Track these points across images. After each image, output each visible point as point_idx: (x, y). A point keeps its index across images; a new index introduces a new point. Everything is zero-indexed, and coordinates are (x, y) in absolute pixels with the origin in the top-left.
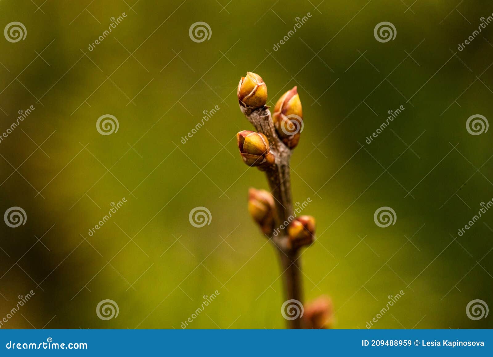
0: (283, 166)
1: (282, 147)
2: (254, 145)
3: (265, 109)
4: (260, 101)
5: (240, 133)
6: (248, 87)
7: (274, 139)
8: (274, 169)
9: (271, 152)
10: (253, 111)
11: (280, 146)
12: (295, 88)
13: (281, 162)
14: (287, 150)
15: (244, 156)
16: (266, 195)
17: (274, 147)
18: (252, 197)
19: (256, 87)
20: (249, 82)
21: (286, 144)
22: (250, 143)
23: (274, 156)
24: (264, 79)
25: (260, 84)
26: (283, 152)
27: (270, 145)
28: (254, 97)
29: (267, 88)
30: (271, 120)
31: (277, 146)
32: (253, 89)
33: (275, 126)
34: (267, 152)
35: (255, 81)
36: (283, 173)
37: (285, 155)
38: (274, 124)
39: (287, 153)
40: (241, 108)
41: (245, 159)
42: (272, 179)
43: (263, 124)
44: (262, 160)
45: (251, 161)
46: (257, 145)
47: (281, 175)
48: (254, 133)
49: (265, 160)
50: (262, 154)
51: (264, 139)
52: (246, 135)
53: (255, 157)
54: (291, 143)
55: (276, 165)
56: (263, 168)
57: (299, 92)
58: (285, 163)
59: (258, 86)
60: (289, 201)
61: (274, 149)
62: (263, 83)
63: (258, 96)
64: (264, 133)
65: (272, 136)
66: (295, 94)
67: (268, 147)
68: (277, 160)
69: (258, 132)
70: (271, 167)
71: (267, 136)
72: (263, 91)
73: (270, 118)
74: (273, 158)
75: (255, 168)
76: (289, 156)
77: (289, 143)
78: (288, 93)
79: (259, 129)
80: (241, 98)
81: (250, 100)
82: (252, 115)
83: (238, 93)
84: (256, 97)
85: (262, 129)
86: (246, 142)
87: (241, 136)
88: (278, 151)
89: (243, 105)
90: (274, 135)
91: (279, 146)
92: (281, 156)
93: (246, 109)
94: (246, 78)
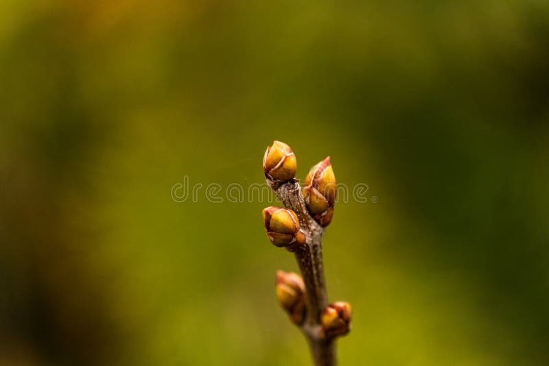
0: (315, 246)
1: (314, 225)
2: (282, 223)
3: (293, 182)
4: (289, 174)
5: (266, 209)
6: (275, 158)
7: (304, 216)
8: (304, 249)
9: (301, 230)
10: (280, 184)
11: (312, 223)
12: (328, 158)
13: (312, 241)
14: (319, 228)
15: (271, 235)
16: (296, 279)
17: (305, 225)
18: (280, 281)
19: (284, 158)
20: (276, 152)
21: (318, 221)
22: (277, 221)
23: (304, 235)
24: (293, 149)
25: (288, 155)
26: (315, 230)
27: (300, 223)
28: (281, 169)
29: (297, 159)
30: (302, 195)
31: (307, 224)
32: (280, 160)
33: (305, 202)
34: (296, 230)
35: (282, 151)
36: (315, 254)
37: (317, 233)
38: (305, 199)
39: (319, 231)
40: (268, 181)
41: (272, 238)
42: (303, 260)
43: (292, 199)
44: (291, 240)
45: (279, 241)
46: (285, 223)
47: (312, 256)
48: (282, 209)
49: (294, 240)
50: (292, 233)
51: (294, 216)
52: (273, 212)
53: (284, 236)
55: (307, 245)
56: (292, 248)
57: (331, 162)
58: (317, 243)
59: (287, 157)
60: (322, 285)
61: (304, 227)
62: (292, 153)
63: (286, 167)
64: (293, 209)
65: (302, 213)
66: (328, 165)
67: (297, 225)
68: (308, 240)
69: (287, 208)
70: (301, 248)
71: (297, 213)
72: (292, 162)
73: (300, 192)
74: (303, 237)
75: (284, 249)
76: (321, 234)
77: (322, 220)
78: (320, 165)
79: (287, 205)
80: (267, 170)
81: (277, 173)
82: (279, 190)
83: (264, 165)
84: (284, 169)
85: (291, 205)
86: (273, 220)
87: (267, 213)
88: (309, 229)
89: (270, 179)
90: (305, 212)
91: (310, 224)
92: (312, 234)
93: (273, 183)
94: (272, 147)
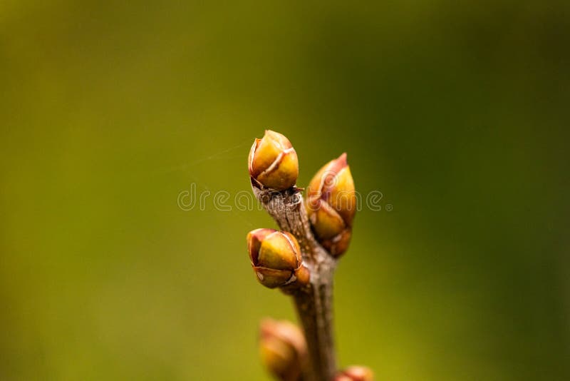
0: (322, 287)
1: (321, 256)
2: (277, 254)
3: (292, 191)
4: (287, 180)
5: (254, 232)
6: (267, 156)
7: (308, 242)
8: (307, 291)
9: (304, 264)
10: (274, 195)
11: (319, 252)
12: (344, 156)
13: (319, 280)
14: (329, 260)
15: (260, 271)
16: (290, 332)
17: (309, 255)
18: (266, 335)
19: (280, 156)
20: (269, 147)
21: (328, 250)
22: (269, 250)
23: (308, 272)
24: (293, 142)
25: (286, 151)
26: (323, 263)
27: (302, 252)
28: (276, 173)
29: (298, 158)
30: (304, 210)
31: (312, 253)
32: (275, 159)
33: (310, 221)
34: (297, 264)
35: (278, 146)
36: (323, 297)
37: (325, 268)
38: (309, 216)
39: (329, 264)
40: (255, 190)
41: (261, 276)
42: (304, 307)
43: (290, 217)
44: (289, 279)
45: (270, 280)
46: (282, 254)
47: (318, 302)
48: (277, 233)
49: (294, 278)
50: (291, 268)
51: (293, 242)
52: (263, 237)
53: (279, 273)
54: (336, 249)
55: (312, 285)
56: (290, 290)
57: (349, 162)
58: (325, 281)
59: (284, 155)
60: (330, 343)
61: (307, 259)
62: (292, 149)
63: (284, 171)
64: (291, 232)
65: (305, 237)
66: (342, 166)
67: (299, 257)
68: (314, 278)
69: (283, 230)
70: (303, 289)
71: (298, 238)
72: (292, 162)
73: (303, 208)
74: (306, 274)
75: (277, 291)
76: (332, 270)
77: (333, 248)
78: (332, 165)
79: (283, 226)
80: (255, 174)
81: (270, 178)
82: (272, 203)
83: (250, 166)
84: (281, 174)
85: (289, 226)
86: (263, 249)
87: (255, 239)
88: (315, 261)
89: (258, 187)
90: (309, 235)
91: (317, 254)
92: (319, 269)
93: (262, 192)
94: (263, 140)
